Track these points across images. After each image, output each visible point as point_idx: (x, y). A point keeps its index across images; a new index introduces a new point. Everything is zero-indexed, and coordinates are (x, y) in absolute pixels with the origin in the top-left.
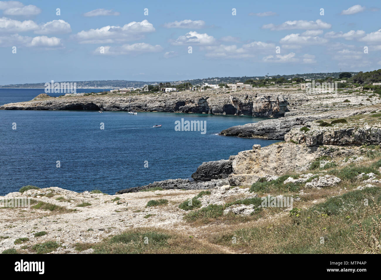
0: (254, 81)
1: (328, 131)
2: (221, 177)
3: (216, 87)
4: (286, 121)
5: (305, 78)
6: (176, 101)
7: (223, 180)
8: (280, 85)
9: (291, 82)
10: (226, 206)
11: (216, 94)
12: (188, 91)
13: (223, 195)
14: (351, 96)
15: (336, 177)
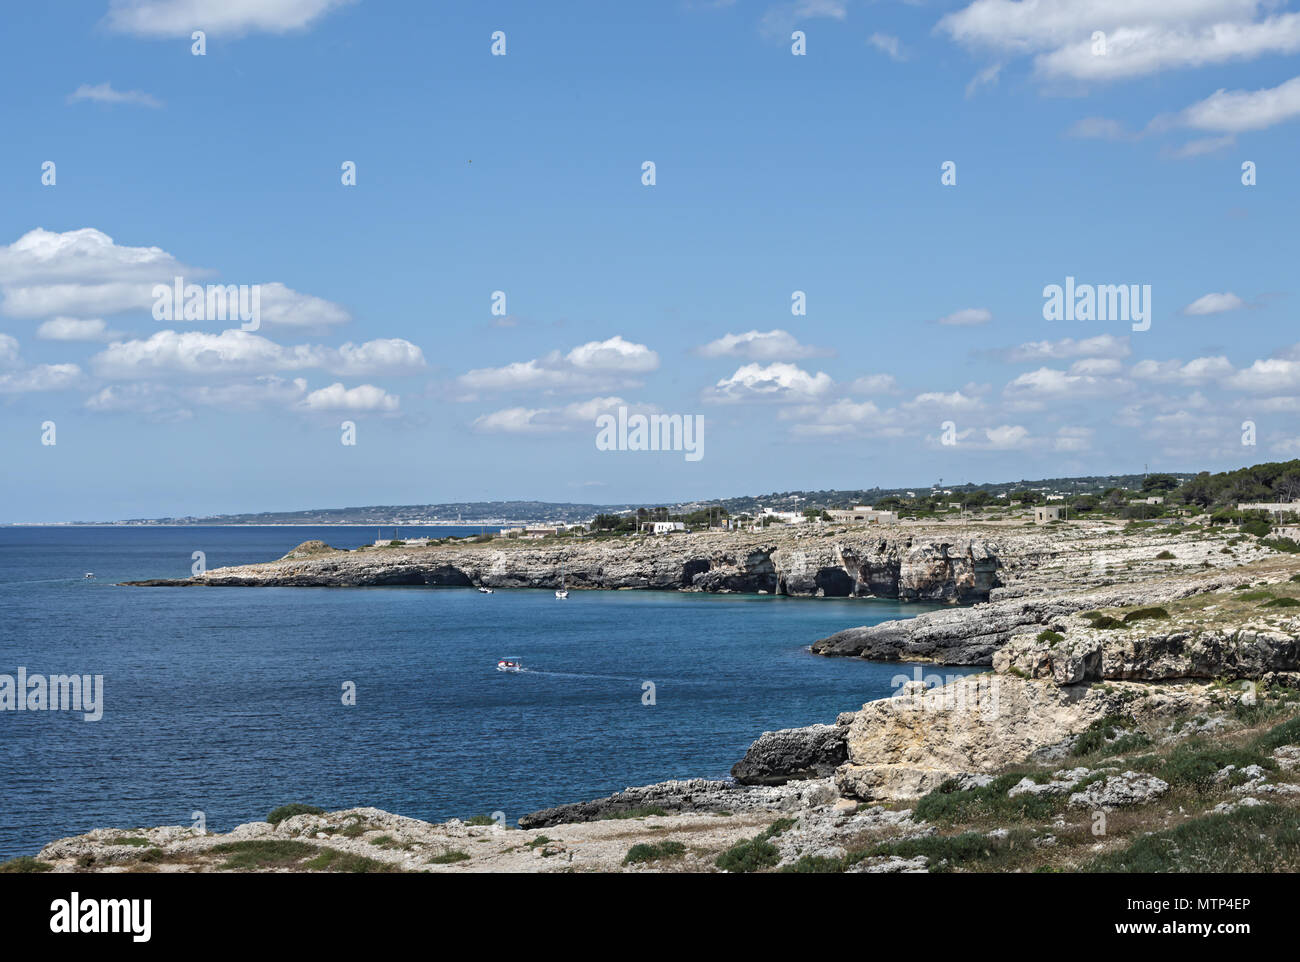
0: (902, 502)
1: (1115, 640)
2: (814, 775)
3: (796, 518)
4: (995, 614)
5: (1044, 491)
6: (686, 558)
7: (822, 781)
8: (975, 513)
9: (1006, 502)
10: (849, 859)
11: (797, 538)
12: (717, 531)
13: (838, 830)
14: (1176, 540)
15: (1155, 779)
